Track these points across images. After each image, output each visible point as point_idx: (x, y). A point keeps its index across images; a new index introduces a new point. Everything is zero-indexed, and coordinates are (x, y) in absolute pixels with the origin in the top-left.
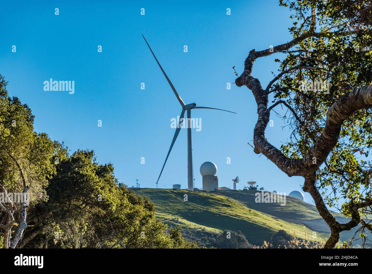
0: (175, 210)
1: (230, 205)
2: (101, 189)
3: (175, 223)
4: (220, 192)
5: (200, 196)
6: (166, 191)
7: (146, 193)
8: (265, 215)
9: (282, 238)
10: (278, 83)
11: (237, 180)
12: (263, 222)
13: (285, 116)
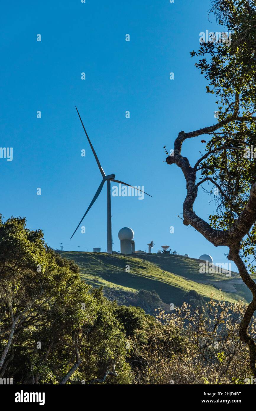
0: (95, 271)
1: (146, 267)
2: (32, 252)
3: (95, 283)
4: (136, 255)
5: (118, 259)
6: (88, 253)
7: (69, 255)
8: (177, 277)
9: (192, 297)
10: (204, 162)
11: (152, 244)
12: (176, 282)
13: (212, 191)
